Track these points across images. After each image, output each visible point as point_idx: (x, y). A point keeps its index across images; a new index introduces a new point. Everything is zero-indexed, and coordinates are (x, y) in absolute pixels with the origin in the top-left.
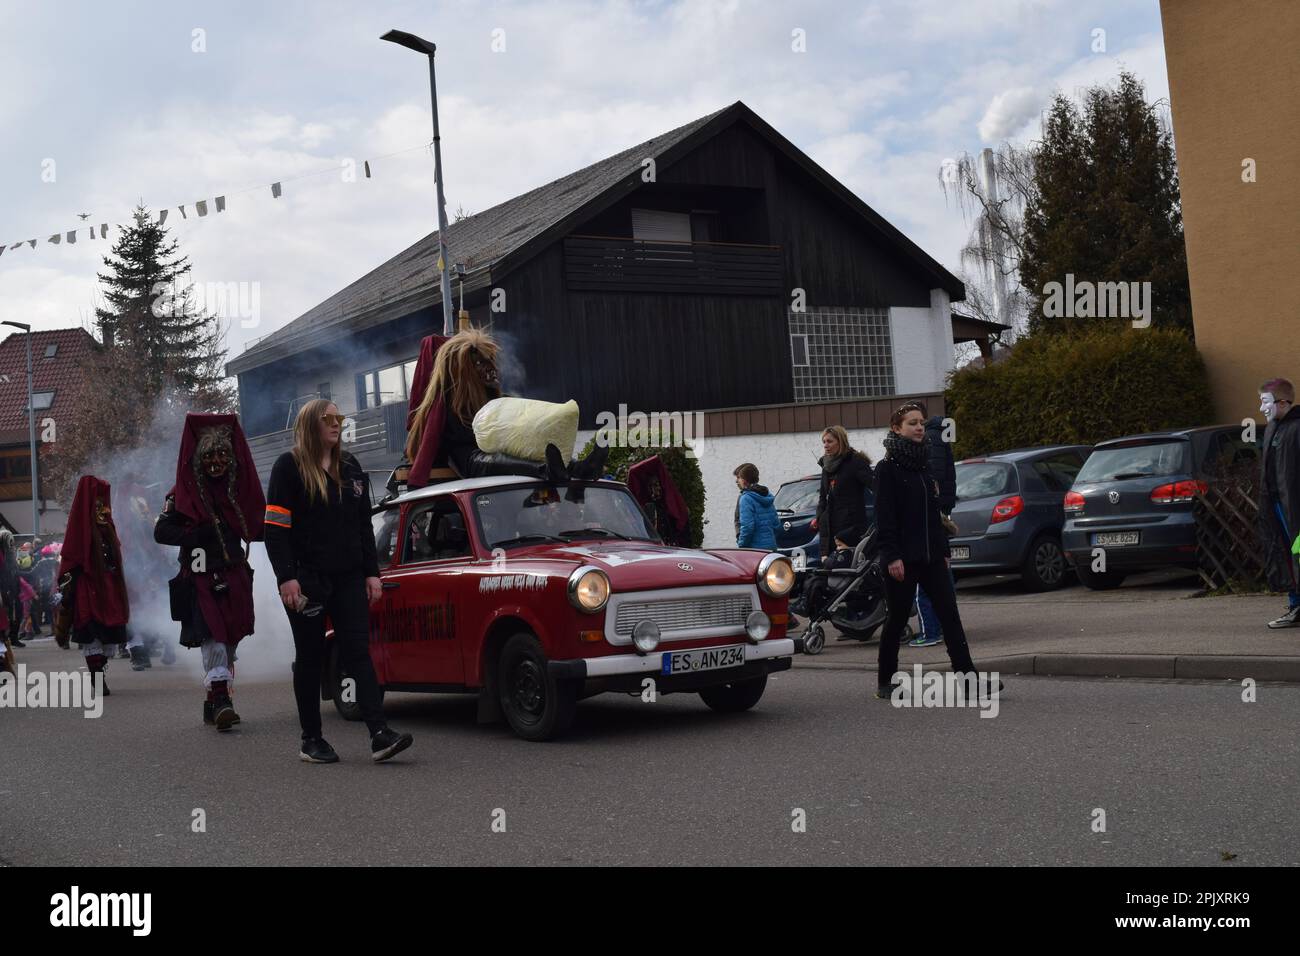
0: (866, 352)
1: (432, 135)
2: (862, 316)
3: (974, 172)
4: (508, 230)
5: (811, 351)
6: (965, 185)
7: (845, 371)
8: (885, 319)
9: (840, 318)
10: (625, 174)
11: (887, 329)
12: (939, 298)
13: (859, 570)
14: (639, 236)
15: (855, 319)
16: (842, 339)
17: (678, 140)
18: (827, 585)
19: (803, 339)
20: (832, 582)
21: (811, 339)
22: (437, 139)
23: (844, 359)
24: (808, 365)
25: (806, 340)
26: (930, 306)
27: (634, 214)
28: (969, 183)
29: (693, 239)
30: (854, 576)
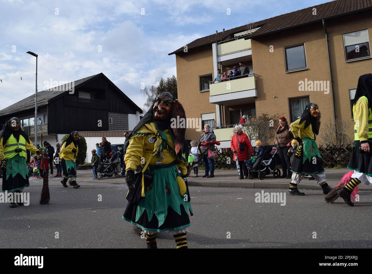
0: (123, 122)
1: (36, 73)
2: (123, 115)
3: (147, 90)
4: (53, 93)
5: (113, 121)
6: (145, 92)
7: (119, 125)
8: (127, 116)
9: (119, 115)
10: (78, 84)
11: (128, 118)
12: (138, 113)
13: (110, 164)
14: (80, 97)
15: (122, 116)
16: (119, 119)
17: (89, 79)
18: (103, 166)
19: (111, 119)
20: (105, 166)
21: (113, 119)
22: (37, 74)
23: (119, 123)
24: (112, 124)
25: (112, 119)
26: (136, 114)
27: (79, 92)
28: (146, 92)
29: (91, 98)
30: (109, 165)
